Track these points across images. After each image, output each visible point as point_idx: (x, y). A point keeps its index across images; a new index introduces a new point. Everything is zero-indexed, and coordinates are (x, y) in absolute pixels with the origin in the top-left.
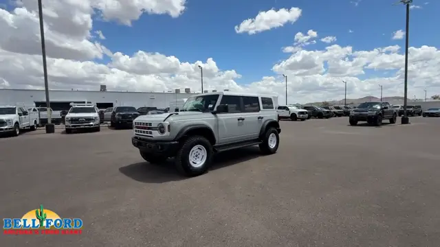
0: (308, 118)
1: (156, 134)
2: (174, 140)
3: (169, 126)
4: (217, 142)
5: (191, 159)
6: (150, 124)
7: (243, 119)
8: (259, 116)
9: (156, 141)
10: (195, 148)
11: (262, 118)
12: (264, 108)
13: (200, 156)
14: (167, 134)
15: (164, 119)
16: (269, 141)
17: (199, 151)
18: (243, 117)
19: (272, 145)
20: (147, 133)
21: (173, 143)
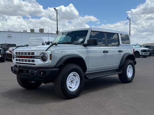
0: (150, 56)
1: (38, 62)
2: (54, 67)
3: (51, 55)
4: (87, 70)
5: (68, 84)
6: (33, 53)
7: (107, 52)
8: (119, 50)
9: (39, 68)
10: (71, 75)
11: (121, 51)
12: (122, 43)
13: (75, 82)
14: (48, 61)
15: (46, 49)
16: (127, 71)
17: (73, 77)
18: (107, 50)
19: (129, 75)
20: (29, 61)
21: (54, 69)
